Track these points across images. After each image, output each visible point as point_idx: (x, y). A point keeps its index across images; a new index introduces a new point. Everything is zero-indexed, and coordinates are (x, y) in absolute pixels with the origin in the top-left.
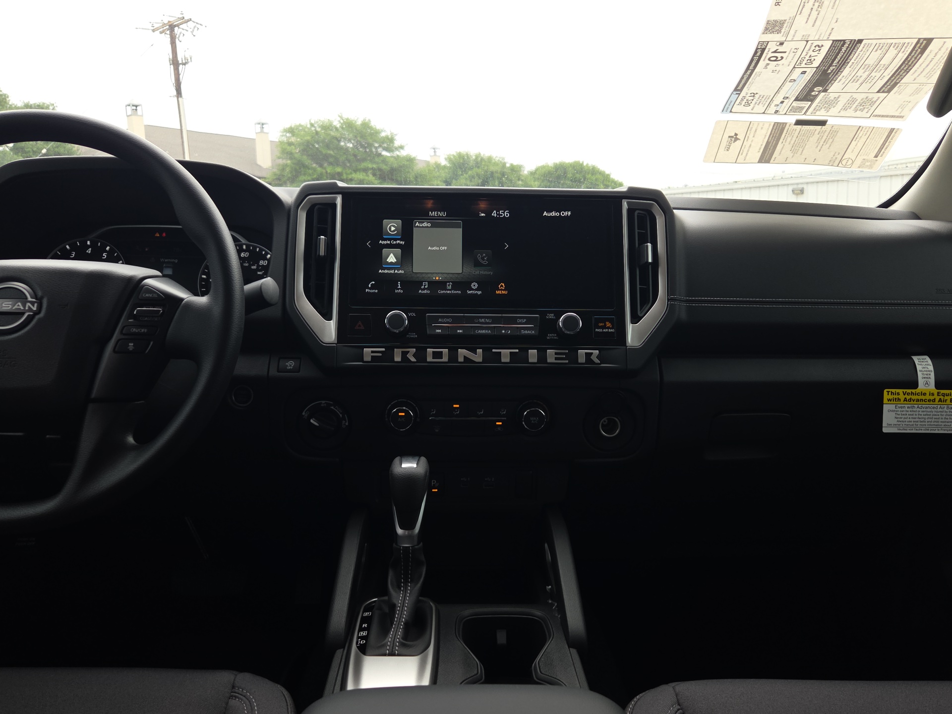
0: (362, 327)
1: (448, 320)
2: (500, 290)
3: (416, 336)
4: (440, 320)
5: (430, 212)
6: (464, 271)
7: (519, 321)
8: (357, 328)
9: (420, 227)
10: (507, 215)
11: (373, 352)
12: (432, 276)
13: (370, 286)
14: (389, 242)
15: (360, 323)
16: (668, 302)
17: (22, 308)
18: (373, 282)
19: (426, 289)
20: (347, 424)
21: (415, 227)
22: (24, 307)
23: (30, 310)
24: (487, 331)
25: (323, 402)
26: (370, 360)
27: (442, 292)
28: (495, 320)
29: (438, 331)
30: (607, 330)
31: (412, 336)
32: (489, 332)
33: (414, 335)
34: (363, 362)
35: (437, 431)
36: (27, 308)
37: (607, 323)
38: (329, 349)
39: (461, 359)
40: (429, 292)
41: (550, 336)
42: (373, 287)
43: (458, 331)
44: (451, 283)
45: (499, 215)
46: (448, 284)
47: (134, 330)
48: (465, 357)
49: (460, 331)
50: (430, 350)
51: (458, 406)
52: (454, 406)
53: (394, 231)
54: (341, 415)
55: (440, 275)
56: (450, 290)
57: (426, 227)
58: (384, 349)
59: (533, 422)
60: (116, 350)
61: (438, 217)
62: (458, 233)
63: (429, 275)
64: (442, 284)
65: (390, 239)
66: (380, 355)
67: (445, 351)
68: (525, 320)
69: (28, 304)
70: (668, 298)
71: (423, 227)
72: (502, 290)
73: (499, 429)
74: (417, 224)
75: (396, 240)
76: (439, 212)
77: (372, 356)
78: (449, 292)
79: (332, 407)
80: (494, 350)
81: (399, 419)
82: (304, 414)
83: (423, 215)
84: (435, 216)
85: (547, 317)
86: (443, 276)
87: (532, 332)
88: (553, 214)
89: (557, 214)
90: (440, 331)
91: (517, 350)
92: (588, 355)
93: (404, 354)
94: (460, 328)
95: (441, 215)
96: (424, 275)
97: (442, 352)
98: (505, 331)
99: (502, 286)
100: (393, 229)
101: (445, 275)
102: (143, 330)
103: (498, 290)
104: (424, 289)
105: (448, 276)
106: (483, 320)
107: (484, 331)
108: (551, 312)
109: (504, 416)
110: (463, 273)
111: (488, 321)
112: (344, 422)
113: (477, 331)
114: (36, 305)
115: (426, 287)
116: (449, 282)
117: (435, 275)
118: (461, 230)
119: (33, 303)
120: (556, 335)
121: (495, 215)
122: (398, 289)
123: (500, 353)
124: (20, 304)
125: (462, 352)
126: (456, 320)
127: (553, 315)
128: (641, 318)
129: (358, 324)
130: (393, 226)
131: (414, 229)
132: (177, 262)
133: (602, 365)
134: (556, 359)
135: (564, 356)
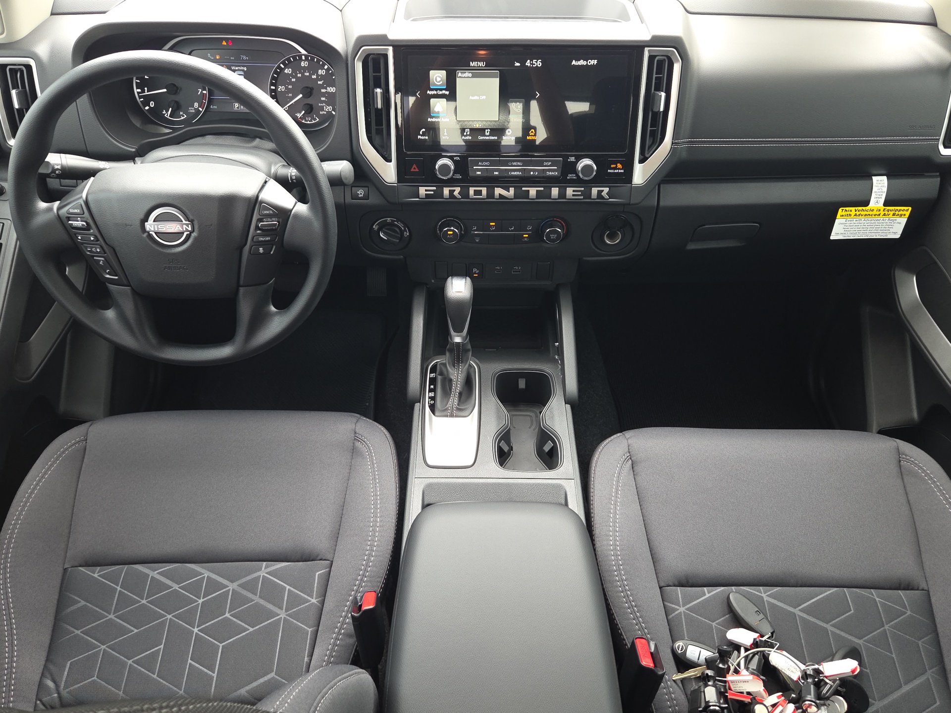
0: (417, 170)
1: (486, 163)
2: (530, 136)
3: (461, 178)
4: (480, 163)
5: (471, 63)
6: (500, 118)
7: (545, 164)
8: (412, 170)
9: (462, 77)
10: (539, 64)
11: (426, 190)
12: (473, 124)
13: (421, 133)
14: (436, 92)
15: (414, 166)
16: (672, 145)
17: (182, 230)
18: (424, 130)
19: (469, 135)
20: (408, 234)
21: (458, 77)
22: (183, 229)
23: (187, 230)
24: (518, 173)
25: (389, 219)
26: (424, 197)
27: (481, 138)
28: (525, 163)
29: (478, 173)
30: (617, 171)
31: (457, 177)
32: (520, 173)
33: (459, 176)
34: (418, 197)
35: (477, 241)
36: (185, 229)
37: (618, 164)
38: (391, 188)
39: (497, 196)
40: (470, 138)
41: (570, 176)
42: (424, 134)
43: (495, 173)
44: (489, 130)
45: (533, 64)
46: (486, 130)
47: (261, 239)
48: (500, 194)
49: (497, 173)
50: (472, 189)
51: (494, 224)
52: (491, 224)
53: (439, 82)
54: (403, 228)
55: (480, 123)
56: (488, 136)
57: (467, 77)
58: (435, 188)
59: (552, 238)
60: (251, 252)
61: (478, 67)
62: (495, 83)
63: (471, 123)
64: (482, 131)
65: (436, 90)
66: (432, 193)
67: (484, 189)
68: (550, 163)
69: (185, 226)
70: (672, 142)
71: (465, 77)
72: (532, 135)
73: (526, 239)
74: (460, 75)
75: (441, 90)
76: (479, 63)
77: (426, 194)
78: (487, 138)
79: (396, 223)
80: (523, 189)
81: (448, 236)
82: (374, 227)
83: (465, 66)
84: (475, 67)
85: (569, 160)
86: (482, 124)
87: (555, 173)
88: (582, 63)
89: (585, 63)
90: (480, 173)
91: (542, 189)
92: (600, 192)
93: (451, 192)
94: (496, 170)
95: (481, 66)
96: (466, 123)
97: (481, 190)
98: (533, 172)
99: (532, 132)
100: (439, 79)
101: (484, 123)
102: (267, 239)
103: (529, 135)
104: (467, 135)
105: (487, 124)
106: (515, 164)
107: (516, 173)
108: (572, 156)
109: (530, 230)
110: (500, 121)
111: (519, 164)
112: (405, 233)
113: (511, 173)
114: (190, 226)
115: (468, 133)
116: (487, 129)
117: (475, 123)
118: (498, 79)
119: (187, 225)
120: (575, 176)
121: (529, 65)
122: (445, 136)
123: (528, 191)
124: (178, 226)
125: (498, 191)
126: (492, 163)
127: (574, 158)
128: (647, 159)
129: (413, 167)
130: (439, 77)
131: (457, 79)
132: (246, 70)
133: (610, 200)
134: (573, 195)
135: (580, 193)
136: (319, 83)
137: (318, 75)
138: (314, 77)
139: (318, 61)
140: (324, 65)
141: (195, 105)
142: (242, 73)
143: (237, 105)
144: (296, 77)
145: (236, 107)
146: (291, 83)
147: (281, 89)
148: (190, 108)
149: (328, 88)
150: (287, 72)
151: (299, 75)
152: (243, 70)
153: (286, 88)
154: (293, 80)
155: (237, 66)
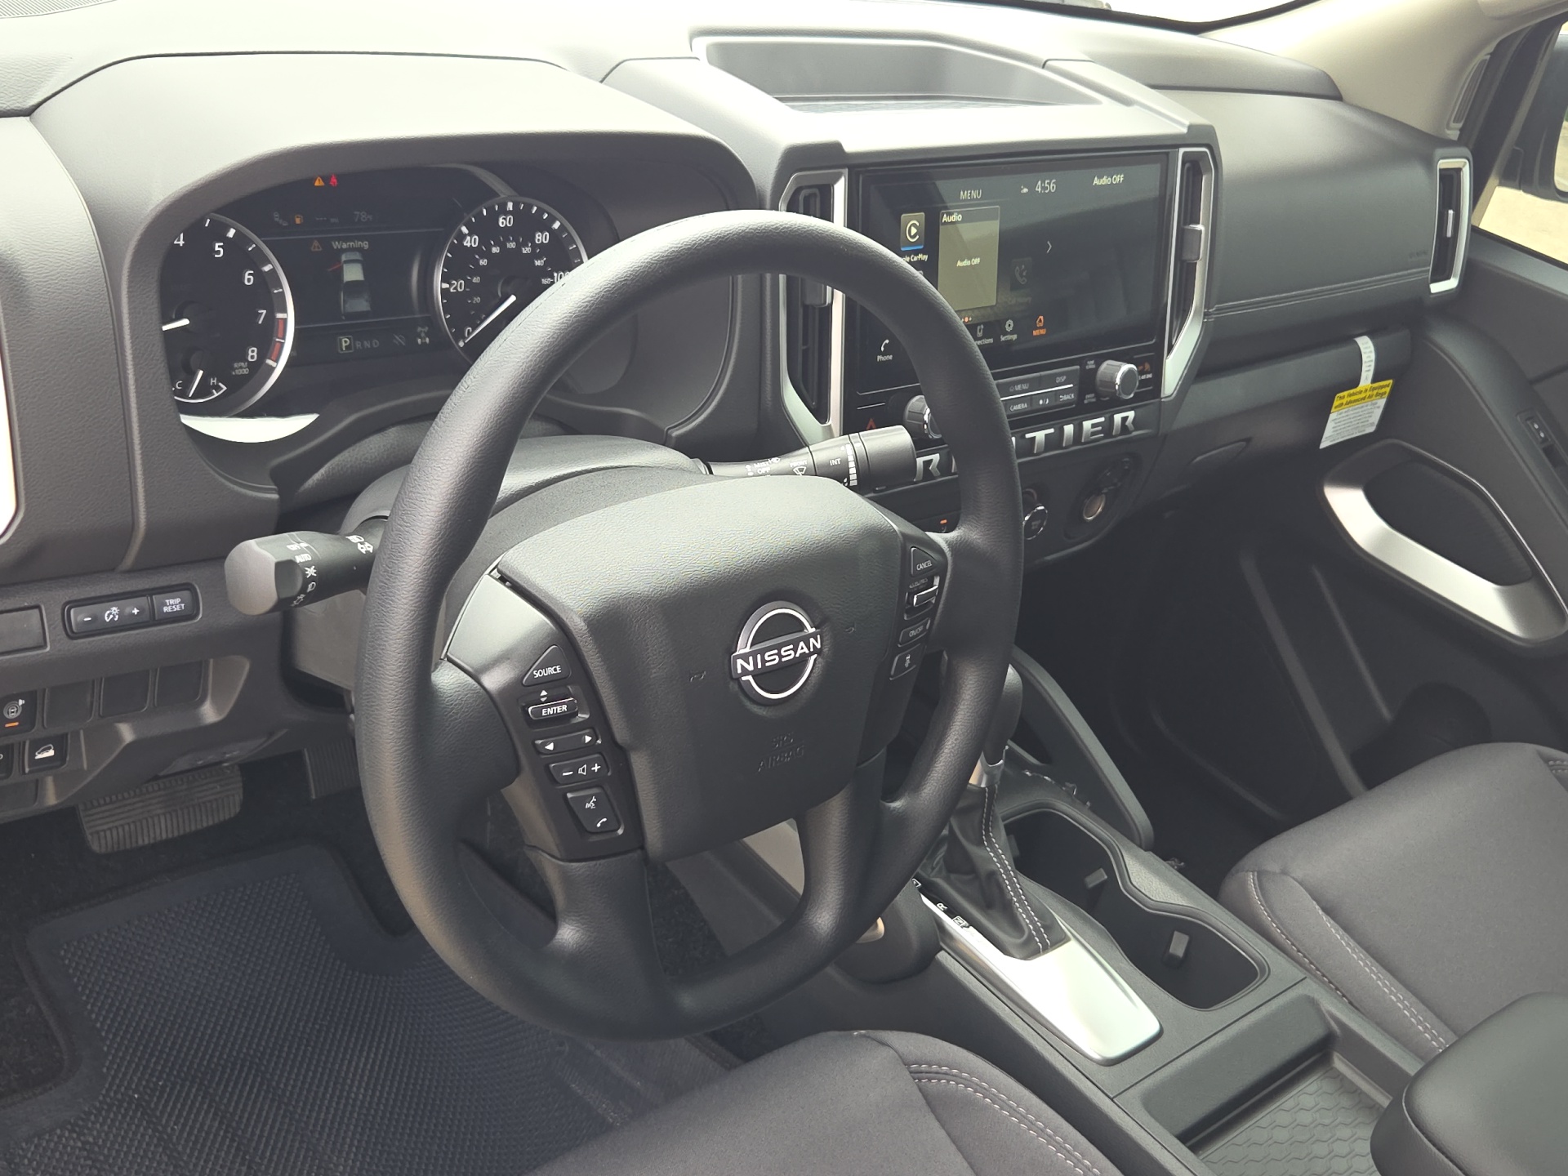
5: (962, 193)
6: (999, 300)
7: (1059, 380)
9: (949, 223)
10: (1052, 188)
13: (882, 349)
15: (871, 421)
16: (1204, 309)
18: (887, 341)
21: (942, 224)
24: (1023, 405)
28: (1032, 384)
30: (1144, 377)
32: (1026, 405)
37: (1146, 364)
41: (1088, 398)
42: (887, 350)
44: (983, 326)
45: (1045, 188)
46: (979, 328)
52: (942, 522)
53: (914, 236)
55: (970, 313)
56: (981, 339)
57: (955, 222)
59: (1033, 528)
61: (971, 200)
62: (994, 229)
65: (910, 254)
68: (1064, 378)
70: (1204, 312)
71: (951, 222)
72: (1040, 328)
74: (945, 218)
75: (917, 253)
76: (973, 192)
80: (1028, 435)
83: (954, 200)
84: (967, 200)
85: (1087, 367)
86: (973, 315)
87: (1071, 396)
88: (1106, 180)
89: (1109, 181)
91: (1053, 430)
92: (1124, 421)
93: (925, 466)
95: (975, 197)
98: (1043, 400)
99: (1040, 320)
100: (913, 231)
101: (976, 312)
103: (1037, 328)
105: (980, 313)
106: (1018, 388)
107: (1019, 406)
108: (1091, 358)
110: (997, 305)
111: (1025, 387)
113: (1013, 408)
116: (979, 324)
118: (998, 222)
120: (1093, 395)
121: (1040, 190)
123: (1034, 438)
127: (1092, 362)
128: (1173, 347)
130: (914, 225)
131: (941, 227)
132: (366, 247)
133: (1136, 434)
134: (1091, 434)
135: (1100, 428)
136: (538, 263)
137: (534, 246)
138: (526, 250)
139: (540, 211)
140: (552, 219)
141: (250, 354)
142: (357, 256)
143: (345, 342)
144: (487, 254)
145: (344, 345)
146: (479, 271)
147: (455, 288)
148: (236, 365)
149: (555, 274)
150: (469, 245)
151: (495, 250)
152: (360, 250)
153: (468, 283)
154: (484, 262)
155: (346, 239)
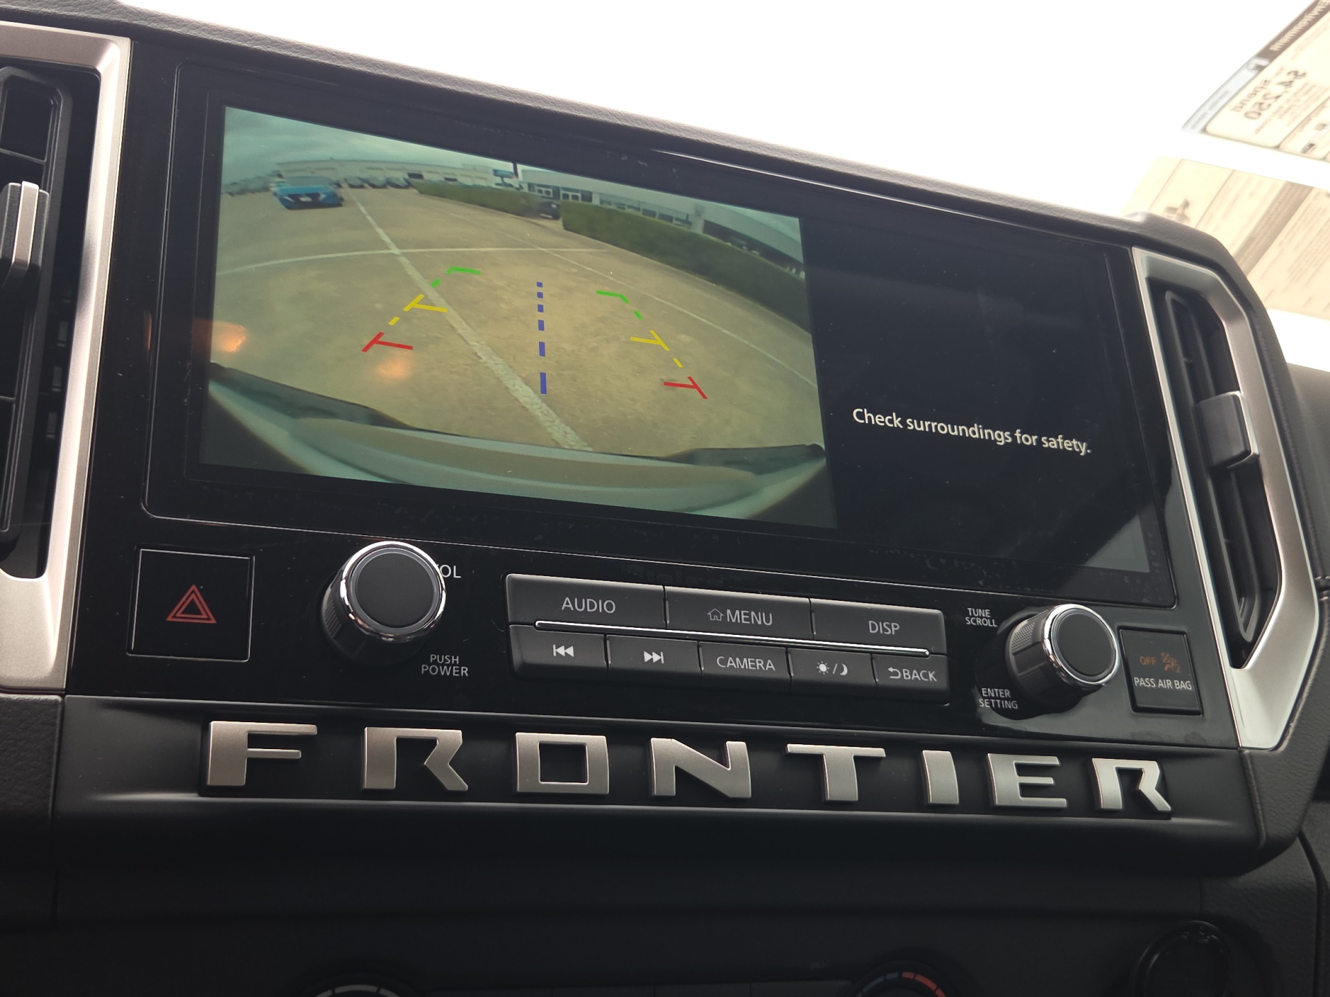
0: (206, 617)
1: (601, 606)
3: (465, 671)
4: (567, 604)
7: (874, 628)
8: (177, 615)
11: (255, 739)
15: (193, 594)
16: (1320, 597)
24: (760, 664)
26: (242, 781)
28: (786, 619)
29: (561, 651)
30: (1169, 684)
31: (445, 671)
32: (770, 665)
33: (450, 666)
34: (204, 788)
37: (1166, 657)
39: (664, 784)
41: (991, 696)
43: (647, 657)
48: (682, 776)
49: (656, 657)
50: (528, 741)
58: (309, 729)
66: (294, 753)
67: (596, 743)
68: (894, 628)
70: (1317, 583)
77: (250, 760)
80: (792, 748)
85: (970, 622)
87: (926, 676)
90: (570, 651)
91: (879, 752)
92: (1129, 781)
93: (411, 755)
94: (653, 640)
97: (581, 748)
98: (830, 666)
106: (740, 617)
107: (747, 664)
108: (980, 603)
111: (760, 619)
113: (724, 662)
120: (1007, 693)
123: (819, 758)
125: (668, 753)
126: (631, 608)
127: (987, 613)
128: (1250, 647)
129: (185, 601)
133: (1174, 820)
134: (1026, 790)
135: (1049, 781)
